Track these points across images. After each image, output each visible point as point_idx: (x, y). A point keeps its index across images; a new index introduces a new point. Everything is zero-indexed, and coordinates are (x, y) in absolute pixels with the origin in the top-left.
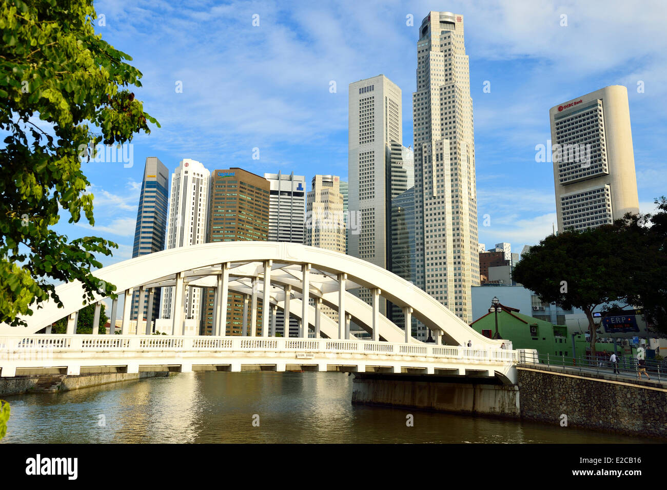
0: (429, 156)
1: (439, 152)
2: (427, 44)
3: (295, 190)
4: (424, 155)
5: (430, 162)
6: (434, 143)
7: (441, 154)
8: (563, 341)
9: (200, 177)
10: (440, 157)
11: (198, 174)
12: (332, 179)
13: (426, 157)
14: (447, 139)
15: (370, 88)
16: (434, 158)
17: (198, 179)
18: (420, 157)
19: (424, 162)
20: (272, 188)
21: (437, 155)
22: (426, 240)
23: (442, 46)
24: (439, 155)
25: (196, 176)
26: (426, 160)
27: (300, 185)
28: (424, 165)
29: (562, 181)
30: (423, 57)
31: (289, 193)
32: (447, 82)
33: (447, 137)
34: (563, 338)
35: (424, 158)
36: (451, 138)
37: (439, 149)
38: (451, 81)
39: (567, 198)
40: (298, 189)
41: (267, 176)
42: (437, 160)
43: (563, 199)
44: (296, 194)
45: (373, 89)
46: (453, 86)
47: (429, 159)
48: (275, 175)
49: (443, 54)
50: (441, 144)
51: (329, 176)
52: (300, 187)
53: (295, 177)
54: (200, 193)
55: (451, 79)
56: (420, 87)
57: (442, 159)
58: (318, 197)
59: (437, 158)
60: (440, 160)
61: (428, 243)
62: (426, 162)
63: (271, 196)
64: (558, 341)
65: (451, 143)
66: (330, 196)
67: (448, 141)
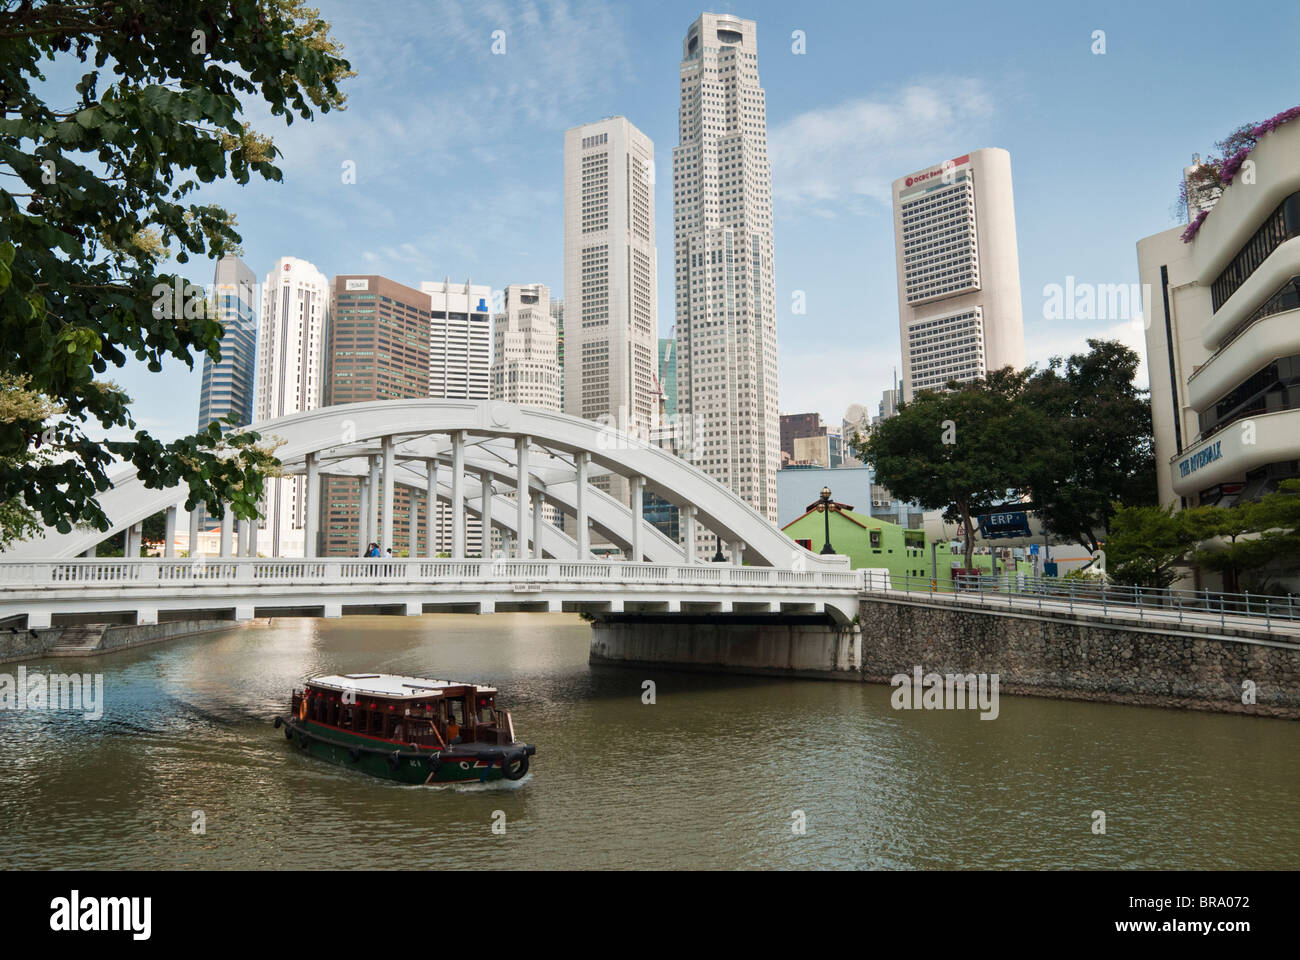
0: (700, 255)
1: (717, 248)
2: (696, 67)
3: (474, 311)
4: (692, 252)
5: (701, 264)
6: (707, 232)
7: (721, 251)
8: (919, 554)
9: (310, 289)
10: (718, 256)
11: (307, 285)
12: (537, 291)
13: (694, 256)
14: (729, 226)
15: (601, 139)
16: (709, 258)
17: (308, 292)
18: (685, 256)
19: (691, 265)
20: (435, 307)
21: (713, 253)
22: (694, 394)
23: (720, 71)
24: (717, 253)
25: (304, 288)
26: (694, 261)
27: (482, 301)
28: (692, 270)
29: (910, 299)
30: (690, 89)
31: (464, 316)
32: (729, 132)
33: (729, 223)
34: (919, 550)
35: (691, 258)
36: (735, 226)
37: (717, 244)
38: (735, 131)
39: (918, 328)
40: (478, 309)
41: (426, 287)
42: (714, 262)
43: (912, 329)
44: (475, 317)
45: (606, 141)
46: (739, 140)
47: (700, 259)
48: (440, 286)
49: (722, 85)
50: (720, 234)
51: (531, 287)
52: (482, 306)
53: (474, 288)
54: (311, 315)
55: (735, 127)
56: (685, 138)
57: (720, 261)
58: (514, 323)
59: (713, 257)
60: (717, 261)
61: (697, 399)
62: (694, 265)
63: (433, 320)
64: (911, 554)
65: (736, 234)
66: (533, 320)
67: (732, 230)
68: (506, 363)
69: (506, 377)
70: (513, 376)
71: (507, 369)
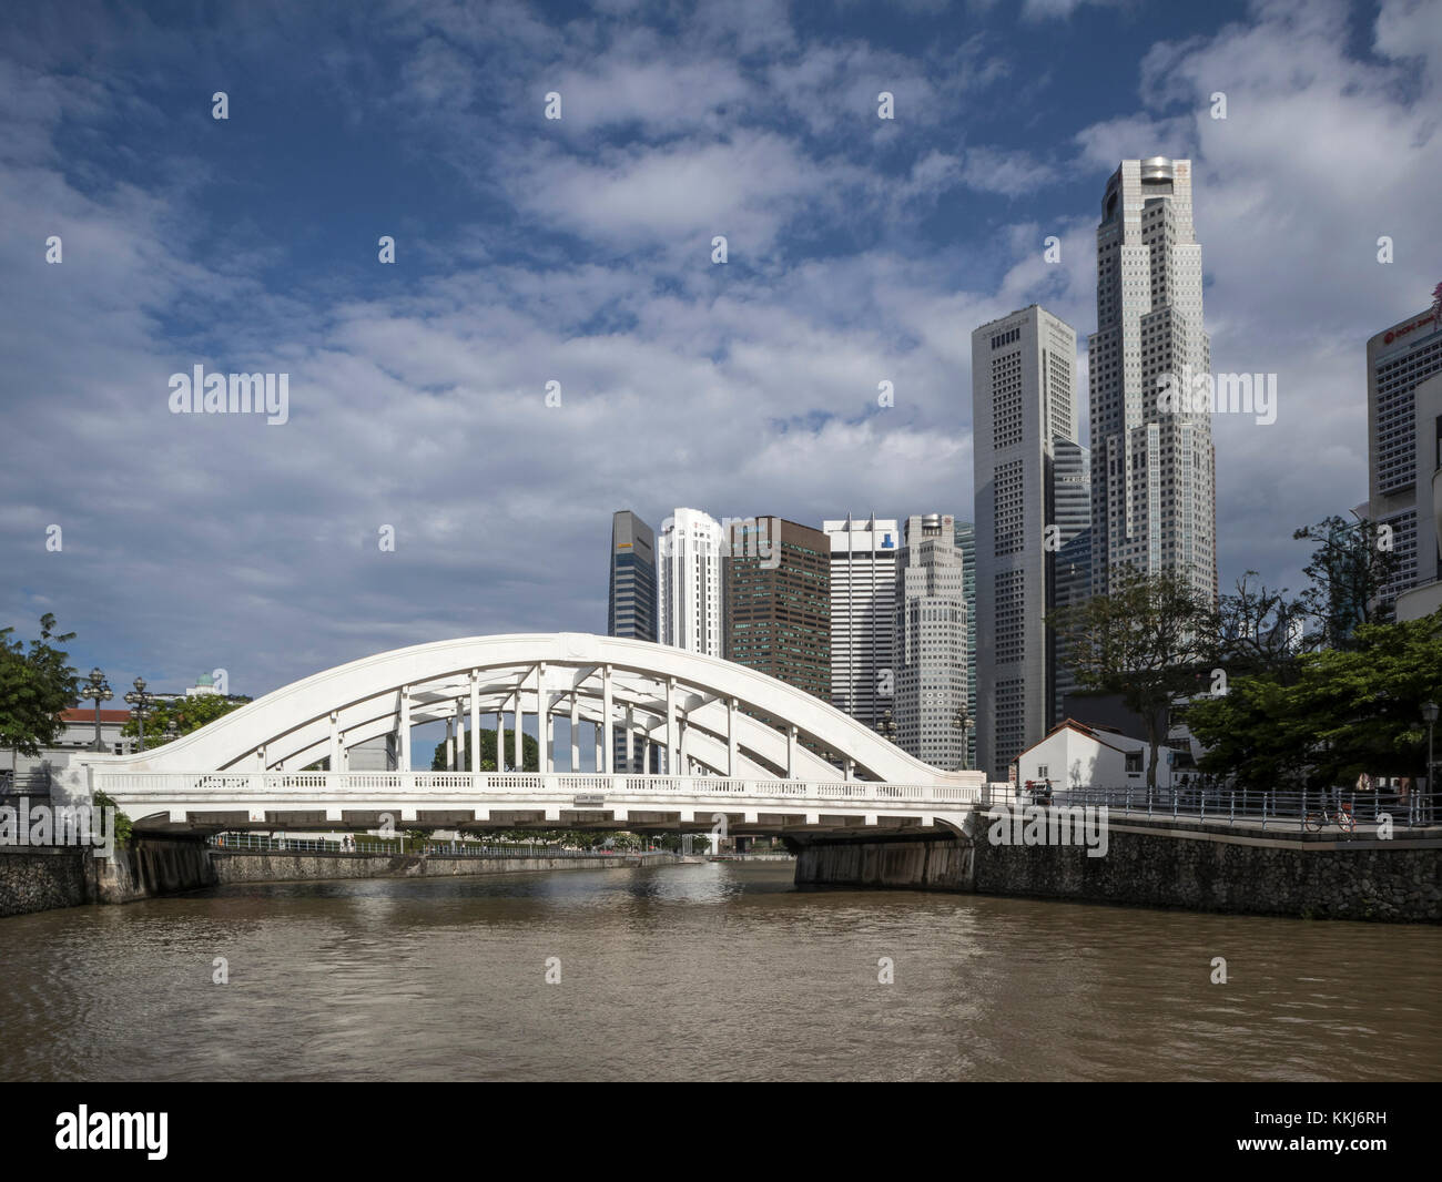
0: (1120, 461)
1: (1139, 451)
2: (1115, 231)
3: (879, 548)
4: (1110, 458)
5: (1120, 472)
6: (1128, 432)
7: (1143, 454)
10: (1141, 460)
11: (702, 535)
12: (940, 521)
13: (1113, 463)
14: (1154, 422)
15: (1013, 336)
16: (1129, 463)
17: (703, 544)
18: (1102, 464)
19: (1109, 474)
20: (835, 547)
21: (1135, 456)
23: (1145, 231)
24: (1139, 456)
25: (699, 539)
26: (1113, 468)
27: (887, 537)
28: (1111, 478)
29: (1383, 487)
30: (1108, 260)
31: (868, 555)
32: (1155, 307)
33: (1154, 418)
35: (1109, 465)
37: (1139, 446)
38: (1163, 304)
40: (884, 545)
41: (827, 527)
42: (1135, 467)
44: (880, 555)
45: (1018, 337)
46: (1168, 314)
47: (1120, 466)
48: (841, 524)
49: (1147, 249)
50: (1143, 434)
51: (935, 517)
52: (887, 542)
53: (878, 524)
54: (707, 567)
55: (1163, 299)
56: (1103, 322)
57: (1143, 465)
58: (915, 558)
59: (1135, 462)
60: (1139, 466)
62: (1113, 474)
63: (833, 562)
65: (1162, 431)
66: (936, 553)
67: (1156, 427)
68: (908, 602)
69: (908, 617)
70: (915, 616)
71: (908, 609)
